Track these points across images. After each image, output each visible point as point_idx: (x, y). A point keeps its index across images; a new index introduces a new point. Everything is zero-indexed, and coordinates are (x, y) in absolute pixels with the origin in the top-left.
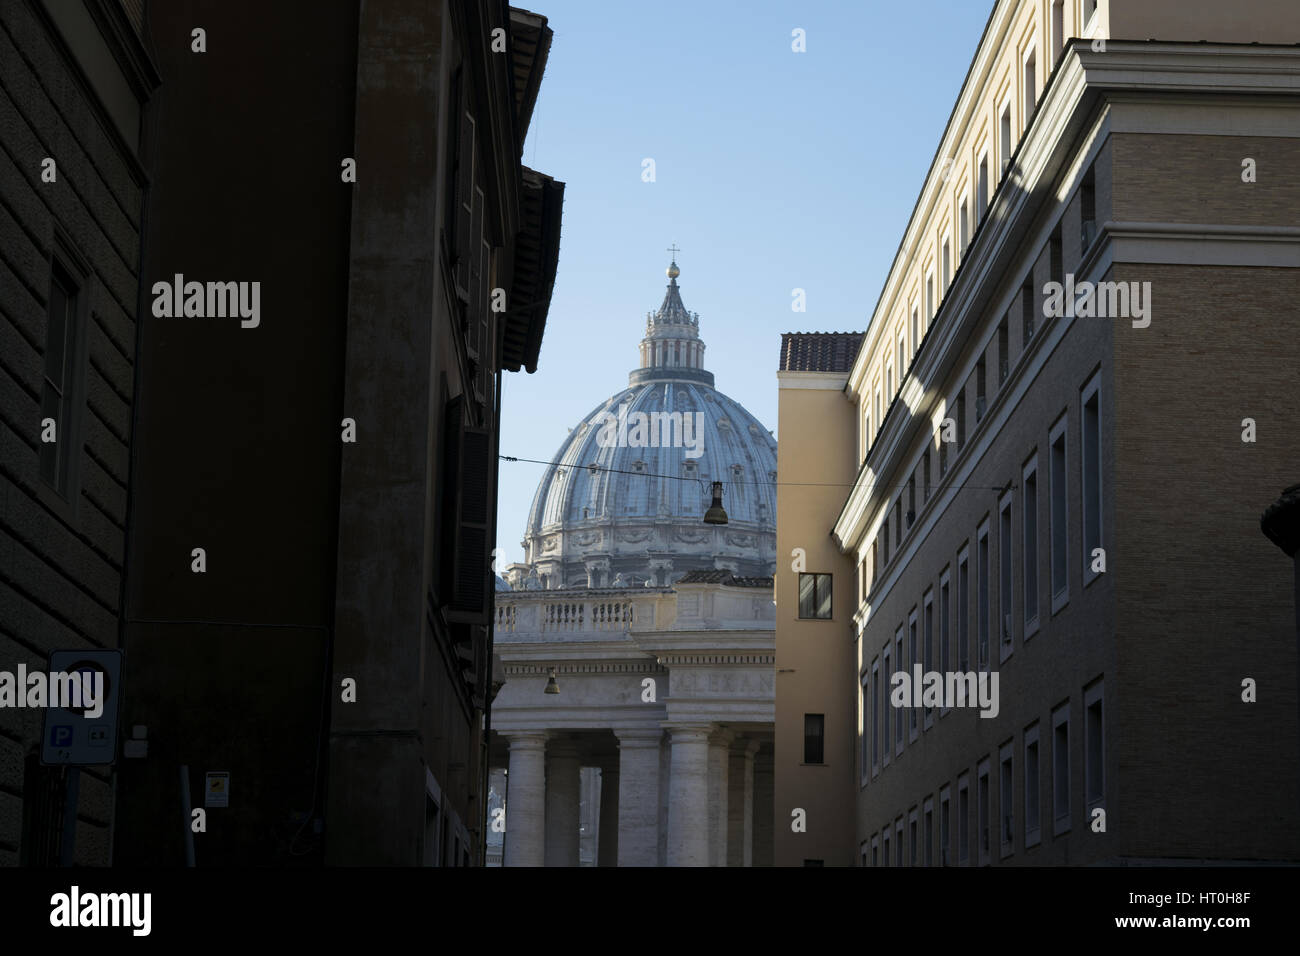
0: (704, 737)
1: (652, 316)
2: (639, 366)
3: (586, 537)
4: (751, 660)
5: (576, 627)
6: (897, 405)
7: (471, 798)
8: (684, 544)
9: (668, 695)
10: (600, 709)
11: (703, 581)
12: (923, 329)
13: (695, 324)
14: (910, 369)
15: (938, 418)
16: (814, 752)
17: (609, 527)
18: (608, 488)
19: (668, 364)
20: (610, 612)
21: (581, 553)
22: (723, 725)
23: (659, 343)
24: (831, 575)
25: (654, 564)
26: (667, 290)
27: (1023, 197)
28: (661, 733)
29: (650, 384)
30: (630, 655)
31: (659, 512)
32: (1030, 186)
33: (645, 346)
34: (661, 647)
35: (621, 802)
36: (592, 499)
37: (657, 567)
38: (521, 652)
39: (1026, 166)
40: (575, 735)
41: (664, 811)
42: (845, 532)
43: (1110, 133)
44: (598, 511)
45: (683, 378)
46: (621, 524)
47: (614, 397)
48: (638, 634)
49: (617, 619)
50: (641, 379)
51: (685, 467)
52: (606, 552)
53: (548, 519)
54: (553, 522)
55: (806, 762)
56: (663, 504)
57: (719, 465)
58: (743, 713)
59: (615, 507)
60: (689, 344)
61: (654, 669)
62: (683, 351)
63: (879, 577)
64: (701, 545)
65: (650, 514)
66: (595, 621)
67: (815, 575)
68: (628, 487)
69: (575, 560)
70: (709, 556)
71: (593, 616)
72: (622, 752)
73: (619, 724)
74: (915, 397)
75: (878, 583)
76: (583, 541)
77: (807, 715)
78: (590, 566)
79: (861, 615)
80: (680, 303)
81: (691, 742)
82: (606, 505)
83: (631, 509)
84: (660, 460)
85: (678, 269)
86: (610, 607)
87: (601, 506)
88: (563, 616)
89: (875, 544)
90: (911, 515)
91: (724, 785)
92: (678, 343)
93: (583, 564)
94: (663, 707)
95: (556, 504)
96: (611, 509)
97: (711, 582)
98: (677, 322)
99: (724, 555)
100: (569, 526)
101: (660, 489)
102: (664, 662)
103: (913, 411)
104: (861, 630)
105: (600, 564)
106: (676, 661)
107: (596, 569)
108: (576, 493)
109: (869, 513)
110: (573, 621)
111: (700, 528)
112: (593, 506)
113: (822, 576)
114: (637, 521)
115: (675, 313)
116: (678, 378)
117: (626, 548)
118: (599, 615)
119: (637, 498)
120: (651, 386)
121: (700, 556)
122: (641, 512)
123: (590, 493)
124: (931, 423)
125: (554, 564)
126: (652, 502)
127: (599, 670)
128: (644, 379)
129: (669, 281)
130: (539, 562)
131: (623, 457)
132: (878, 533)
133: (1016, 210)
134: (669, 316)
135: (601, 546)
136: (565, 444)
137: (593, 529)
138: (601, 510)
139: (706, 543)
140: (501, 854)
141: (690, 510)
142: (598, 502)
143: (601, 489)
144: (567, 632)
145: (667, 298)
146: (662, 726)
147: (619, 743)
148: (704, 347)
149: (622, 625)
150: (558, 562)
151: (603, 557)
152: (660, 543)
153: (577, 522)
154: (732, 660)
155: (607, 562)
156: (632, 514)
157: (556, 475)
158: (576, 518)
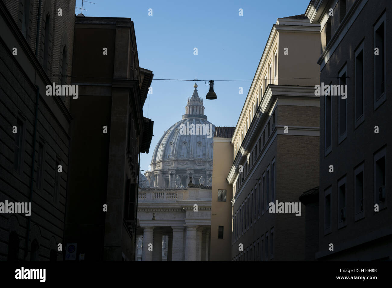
0: (195, 229)
1: (189, 99)
2: (185, 113)
3: (169, 164)
4: (208, 209)
5: (162, 199)
6: (239, 153)
7: (131, 254)
8: (197, 166)
9: (186, 218)
10: (168, 221)
11: (196, 188)
12: (244, 137)
13: (202, 101)
14: (242, 145)
15: (248, 157)
16: (221, 236)
17: (176, 160)
18: (176, 149)
19: (194, 113)
20: (171, 195)
21: (167, 168)
22: (200, 226)
23: (191, 107)
24: (226, 190)
25: (188, 172)
26: (194, 91)
27: (262, 114)
28: (184, 228)
29: (188, 119)
30: (176, 207)
31: (190, 157)
32: (263, 112)
33: (187, 107)
34: (184, 205)
35: (173, 246)
36: (171, 152)
37: (189, 173)
38: (147, 205)
39: (262, 107)
40: (161, 228)
41: (184, 248)
42: (230, 179)
43: (278, 105)
44: (172, 156)
45: (198, 117)
46: (179, 160)
47: (178, 123)
48: (178, 201)
49: (173, 197)
50: (186, 117)
51: (198, 143)
52: (175, 168)
53: (158, 158)
54: (159, 159)
55: (219, 238)
56: (191, 154)
57: (208, 143)
58: (205, 223)
59: (177, 155)
60: (200, 107)
61: (182, 210)
62: (198, 109)
63: (237, 192)
64: (203, 166)
65: (188, 157)
66: (167, 197)
67: (222, 190)
68: (181, 149)
69: (165, 170)
70: (205, 170)
71: (166, 196)
72: (173, 232)
73: (173, 225)
74: (243, 152)
75: (237, 193)
76: (168, 165)
77: (219, 226)
78: (170, 172)
79: (233, 201)
80: (198, 95)
81: (192, 230)
82: (175, 154)
83: (182, 156)
84: (191, 141)
85: (197, 85)
86: (171, 193)
87: (173, 154)
88: (158, 196)
89: (236, 183)
90: (243, 179)
91: (200, 242)
92: (197, 107)
93: (168, 171)
94: (185, 221)
95: (160, 154)
96: (176, 155)
97: (198, 188)
98: (196, 101)
99: (209, 169)
100: (164, 160)
101: (191, 150)
102: (185, 209)
103: (243, 154)
104: (233, 205)
105: (173, 172)
106: (188, 209)
107: (171, 173)
108: (166, 150)
109: (234, 176)
110: (161, 197)
111: (202, 161)
112: (171, 154)
113: (224, 191)
114: (184, 159)
115: (196, 98)
116: (197, 117)
117: (181, 167)
118: (168, 196)
119: (184, 152)
120: (189, 119)
121: (202, 170)
122: (185, 156)
123: (170, 150)
124: (247, 158)
125: (159, 171)
126: (188, 154)
127: (168, 210)
128: (187, 117)
129: (194, 89)
130: (155, 171)
131: (180, 140)
132: (237, 181)
133: (261, 116)
134: (194, 99)
135: (173, 166)
136: (163, 136)
137: (171, 161)
138: (173, 156)
139: (204, 166)
140: (141, 257)
141: (199, 156)
142: (173, 153)
143: (173, 150)
144: (160, 200)
145: (194, 93)
146: (185, 226)
147: (173, 230)
148: (204, 108)
149: (174, 198)
150: (160, 171)
151: (174, 169)
152: (190, 166)
153: (166, 159)
154: (203, 209)
155: (175, 171)
156: (182, 157)
157: (160, 145)
158: (166, 158)
